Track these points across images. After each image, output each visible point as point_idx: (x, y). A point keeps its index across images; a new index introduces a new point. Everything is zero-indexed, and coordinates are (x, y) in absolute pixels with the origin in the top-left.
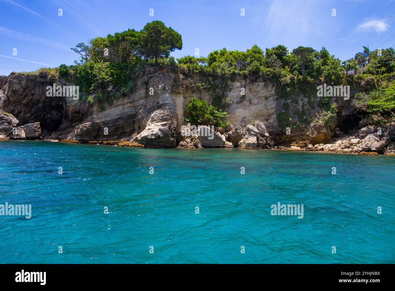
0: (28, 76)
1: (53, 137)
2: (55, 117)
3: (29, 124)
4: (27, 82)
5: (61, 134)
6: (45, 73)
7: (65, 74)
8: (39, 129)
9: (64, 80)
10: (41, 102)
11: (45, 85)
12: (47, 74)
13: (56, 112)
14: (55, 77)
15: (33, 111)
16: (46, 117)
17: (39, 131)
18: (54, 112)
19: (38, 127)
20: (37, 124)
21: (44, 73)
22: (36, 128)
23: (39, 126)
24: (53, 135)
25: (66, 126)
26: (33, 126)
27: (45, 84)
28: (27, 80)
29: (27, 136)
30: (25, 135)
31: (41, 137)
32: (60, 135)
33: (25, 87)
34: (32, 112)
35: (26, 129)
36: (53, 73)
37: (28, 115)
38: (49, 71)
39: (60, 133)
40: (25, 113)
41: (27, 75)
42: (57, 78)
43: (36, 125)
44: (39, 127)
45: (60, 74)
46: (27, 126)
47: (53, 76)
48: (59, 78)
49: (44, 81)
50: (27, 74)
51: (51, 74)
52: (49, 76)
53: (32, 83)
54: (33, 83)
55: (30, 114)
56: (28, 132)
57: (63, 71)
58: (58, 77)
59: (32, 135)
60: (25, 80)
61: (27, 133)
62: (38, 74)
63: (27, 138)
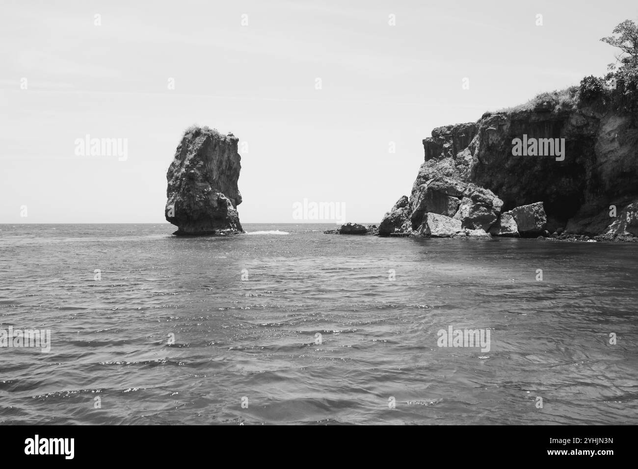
0: (514, 114)
1: (572, 230)
2: (567, 190)
3: (523, 206)
4: (511, 126)
5: (589, 224)
6: (547, 102)
7: (594, 96)
8: (543, 215)
9: (590, 109)
10: (538, 161)
11: (546, 128)
12: (552, 104)
13: (568, 179)
14: (572, 106)
15: (523, 181)
16: (548, 191)
17: (542, 220)
18: (563, 179)
19: (540, 211)
20: (537, 206)
21: (545, 104)
22: (537, 213)
23: (542, 209)
24: (572, 226)
25: (595, 207)
26: (532, 210)
27: (547, 126)
28: (513, 122)
29: (521, 230)
30: (516, 227)
31: (547, 231)
32: (586, 225)
33: (509, 137)
34: (521, 183)
35: (518, 217)
36: (565, 98)
37: (515, 190)
38: (554, 97)
39: (586, 221)
40: (510, 187)
41: (512, 113)
42: (574, 107)
43: (536, 208)
44: (542, 212)
45: (580, 99)
46: (519, 211)
47: (565, 105)
48: (580, 106)
49: (544, 120)
50: (512, 111)
51: (561, 101)
52: (557, 107)
53: (521, 126)
54: (524, 126)
55: (519, 187)
56: (521, 221)
57: (590, 91)
58: (578, 105)
59: (532, 228)
60: (509, 125)
61: (520, 224)
62: (532, 107)
63: (521, 235)
